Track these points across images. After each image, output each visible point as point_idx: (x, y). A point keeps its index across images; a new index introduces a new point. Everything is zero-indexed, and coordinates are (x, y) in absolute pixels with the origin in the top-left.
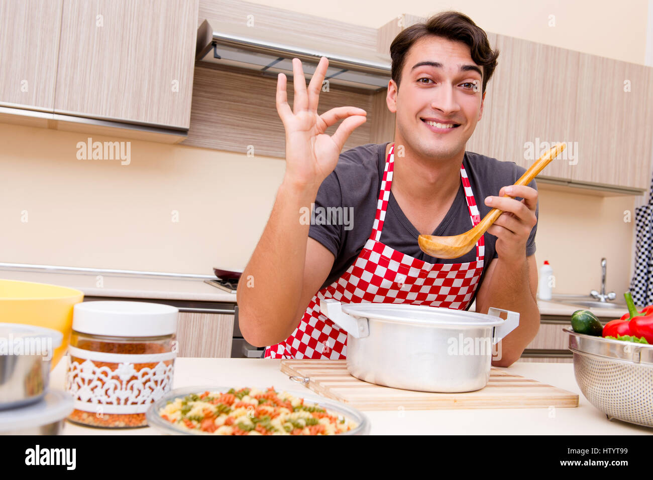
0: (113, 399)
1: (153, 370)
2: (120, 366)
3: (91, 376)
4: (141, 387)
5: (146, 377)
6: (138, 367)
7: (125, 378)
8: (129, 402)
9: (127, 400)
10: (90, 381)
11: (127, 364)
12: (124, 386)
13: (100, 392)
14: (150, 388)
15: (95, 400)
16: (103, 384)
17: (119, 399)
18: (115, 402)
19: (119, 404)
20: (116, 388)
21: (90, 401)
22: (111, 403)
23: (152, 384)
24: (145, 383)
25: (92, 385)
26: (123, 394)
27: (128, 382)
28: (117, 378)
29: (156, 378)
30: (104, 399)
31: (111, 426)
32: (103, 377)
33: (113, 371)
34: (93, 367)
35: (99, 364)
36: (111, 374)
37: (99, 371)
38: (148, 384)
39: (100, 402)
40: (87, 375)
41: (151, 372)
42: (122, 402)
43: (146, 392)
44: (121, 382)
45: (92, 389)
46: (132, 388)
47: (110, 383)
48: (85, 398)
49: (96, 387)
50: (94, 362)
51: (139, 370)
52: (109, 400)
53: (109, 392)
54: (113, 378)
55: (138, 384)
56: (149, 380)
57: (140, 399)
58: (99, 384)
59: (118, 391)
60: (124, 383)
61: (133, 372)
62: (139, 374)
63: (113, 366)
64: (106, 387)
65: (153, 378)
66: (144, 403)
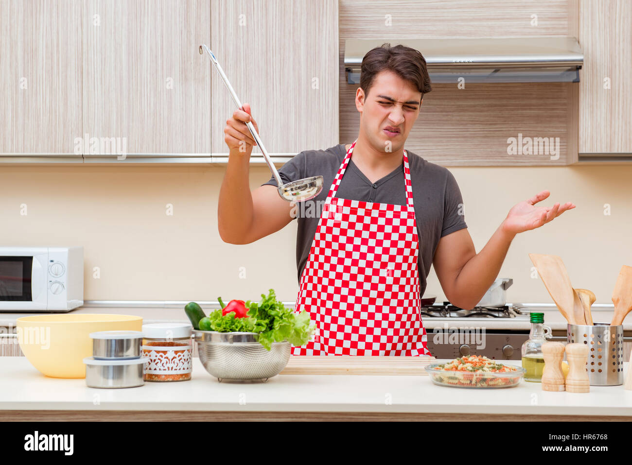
0: (166, 368)
1: (183, 354)
2: (168, 352)
3: (155, 358)
4: (178, 362)
5: (180, 357)
6: (176, 352)
7: (171, 358)
8: (173, 369)
9: (172, 368)
10: (155, 360)
11: (171, 351)
12: (170, 362)
13: (160, 365)
14: (182, 362)
15: (158, 369)
16: (161, 361)
17: (168, 368)
18: (167, 369)
19: (169, 370)
20: (167, 363)
21: (155, 369)
22: (165, 370)
23: (183, 360)
24: (180, 360)
25: (156, 362)
26: (170, 365)
27: (172, 359)
28: (167, 358)
29: (184, 358)
30: (162, 368)
31: (166, 380)
32: (160, 358)
33: (165, 355)
34: (155, 354)
35: (158, 352)
36: (164, 356)
37: (158, 355)
38: (181, 361)
39: (160, 369)
40: (153, 358)
41: (182, 355)
42: (170, 369)
43: (180, 364)
44: (169, 360)
45: (156, 364)
46: (174, 362)
47: (164, 361)
48: (153, 368)
49: (158, 363)
50: (156, 351)
51: (176, 354)
52: (164, 368)
53: (164, 365)
54: (165, 358)
55: (176, 360)
56: (181, 359)
57: (178, 368)
58: (159, 361)
59: (168, 364)
60: (171, 360)
61: (174, 355)
62: (177, 356)
63: (165, 352)
64: (162, 362)
65: (183, 358)
66: (180, 369)
